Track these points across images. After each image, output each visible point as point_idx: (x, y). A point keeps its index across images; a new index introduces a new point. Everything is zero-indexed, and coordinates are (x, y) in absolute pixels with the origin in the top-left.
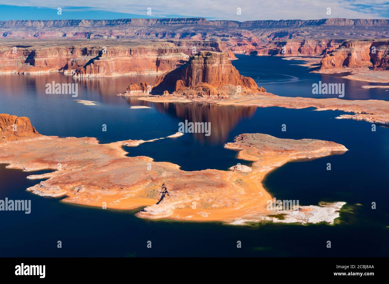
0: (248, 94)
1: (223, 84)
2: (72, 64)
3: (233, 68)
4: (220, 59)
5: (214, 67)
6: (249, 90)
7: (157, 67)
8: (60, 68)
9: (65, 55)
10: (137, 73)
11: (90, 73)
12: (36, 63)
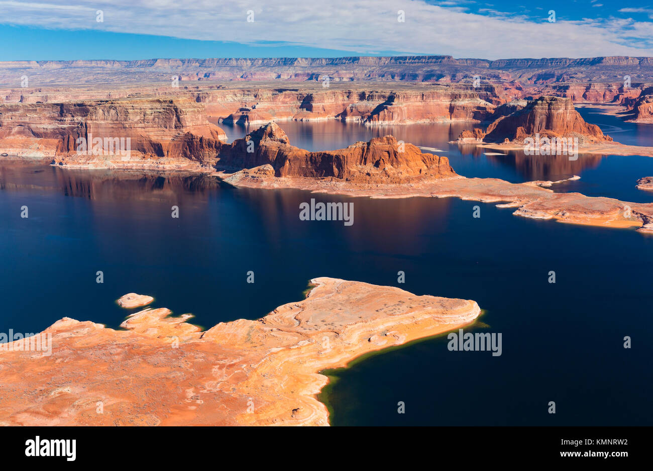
0: (596, 142)
1: (568, 131)
2: (352, 110)
3: (578, 115)
4: (566, 105)
5: (559, 114)
6: (595, 139)
7: (451, 114)
8: (336, 115)
9: (341, 100)
10: (431, 121)
11: (384, 120)
12: (314, 109)
